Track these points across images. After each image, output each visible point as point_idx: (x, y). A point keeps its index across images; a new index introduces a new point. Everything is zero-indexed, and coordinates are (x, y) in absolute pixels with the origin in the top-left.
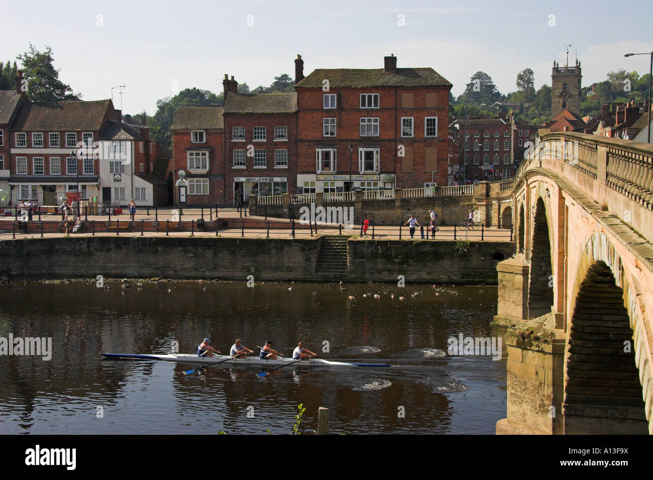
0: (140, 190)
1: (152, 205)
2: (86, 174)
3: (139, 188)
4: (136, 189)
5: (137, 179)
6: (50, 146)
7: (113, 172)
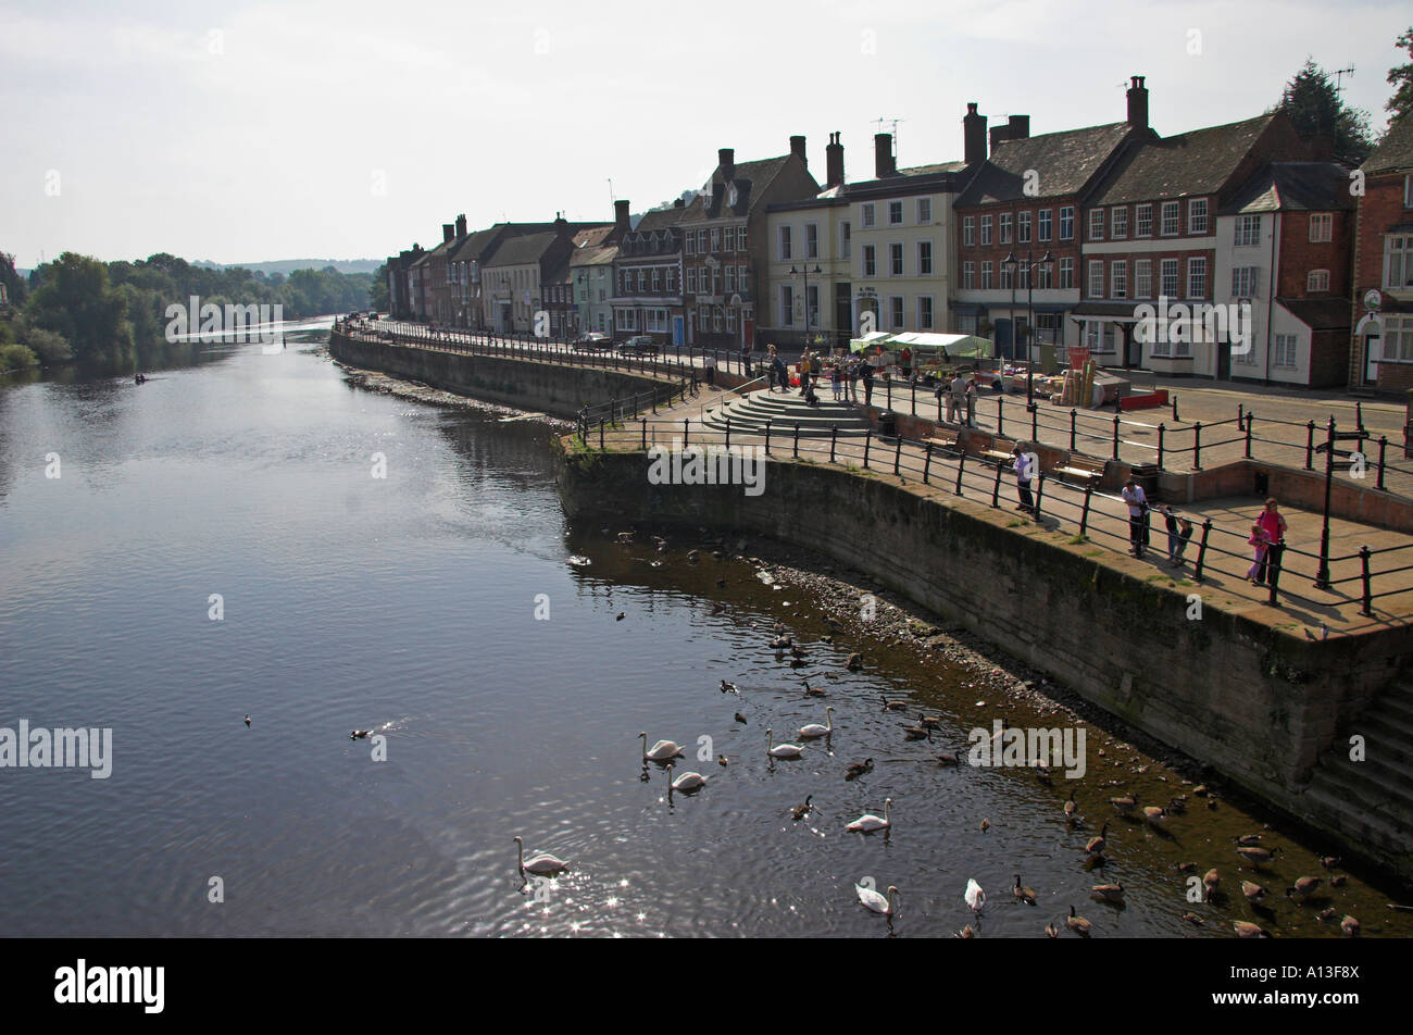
0: (1286, 342)
1: (1307, 383)
2: (1194, 298)
3: (1283, 337)
4: (1278, 337)
5: (1281, 312)
6: (1137, 236)
7: (1237, 294)
